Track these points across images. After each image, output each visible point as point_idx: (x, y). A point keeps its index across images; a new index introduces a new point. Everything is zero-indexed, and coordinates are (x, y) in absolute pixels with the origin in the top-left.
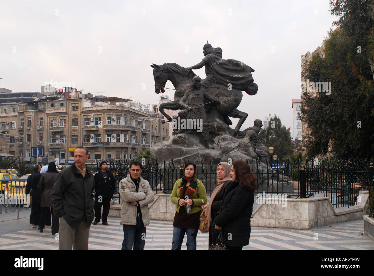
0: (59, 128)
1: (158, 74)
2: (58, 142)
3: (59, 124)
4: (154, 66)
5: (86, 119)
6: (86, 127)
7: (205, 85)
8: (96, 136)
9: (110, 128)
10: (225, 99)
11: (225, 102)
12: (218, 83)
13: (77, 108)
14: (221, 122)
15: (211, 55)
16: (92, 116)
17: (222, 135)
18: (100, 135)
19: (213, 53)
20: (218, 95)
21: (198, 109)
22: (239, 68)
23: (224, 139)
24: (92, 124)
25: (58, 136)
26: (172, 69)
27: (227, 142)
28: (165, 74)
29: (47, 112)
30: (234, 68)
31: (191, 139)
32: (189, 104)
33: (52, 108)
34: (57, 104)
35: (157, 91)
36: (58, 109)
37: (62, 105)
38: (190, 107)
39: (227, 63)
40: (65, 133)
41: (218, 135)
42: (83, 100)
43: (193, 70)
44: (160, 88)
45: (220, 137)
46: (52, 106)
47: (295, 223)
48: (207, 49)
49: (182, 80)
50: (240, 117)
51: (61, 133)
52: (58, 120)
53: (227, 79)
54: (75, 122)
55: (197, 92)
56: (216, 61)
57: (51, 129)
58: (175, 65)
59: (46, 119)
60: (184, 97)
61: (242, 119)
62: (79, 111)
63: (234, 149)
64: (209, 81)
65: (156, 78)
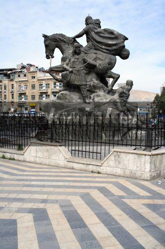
0: (23, 91)
1: (47, 43)
2: (23, 100)
3: (23, 88)
4: (45, 36)
5: (40, 85)
6: (40, 90)
7: (85, 51)
8: (46, 96)
9: (55, 91)
10: (100, 62)
11: (100, 65)
12: (96, 49)
13: (34, 77)
14: (96, 82)
15: (91, 26)
16: (44, 83)
17: (97, 92)
18: (49, 95)
19: (92, 24)
20: (95, 59)
21: (78, 71)
22: (113, 36)
23: (98, 96)
24: (44, 88)
25: (23, 96)
26: (59, 39)
27: (99, 98)
28: (54, 43)
29: (16, 80)
30: (109, 36)
31: (72, 96)
32: (71, 67)
33: (19, 78)
34: (22, 75)
35: (48, 57)
36: (22, 78)
37: (25, 75)
38: (71, 70)
39: (103, 32)
40: (27, 94)
41: (94, 92)
42: (38, 72)
43: (76, 39)
44: (50, 54)
45: (95, 94)
46: (19, 76)
47: (138, 174)
48: (88, 20)
49: (68, 47)
50: (113, 78)
51: (24, 94)
52: (23, 85)
53: (103, 45)
54: (33, 87)
55: (77, 57)
56: (94, 30)
57: (18, 91)
58: (62, 35)
59: (15, 85)
60: (67, 61)
61: (115, 79)
62: (35, 80)
63: (105, 104)
64: (89, 48)
65: (46, 46)
